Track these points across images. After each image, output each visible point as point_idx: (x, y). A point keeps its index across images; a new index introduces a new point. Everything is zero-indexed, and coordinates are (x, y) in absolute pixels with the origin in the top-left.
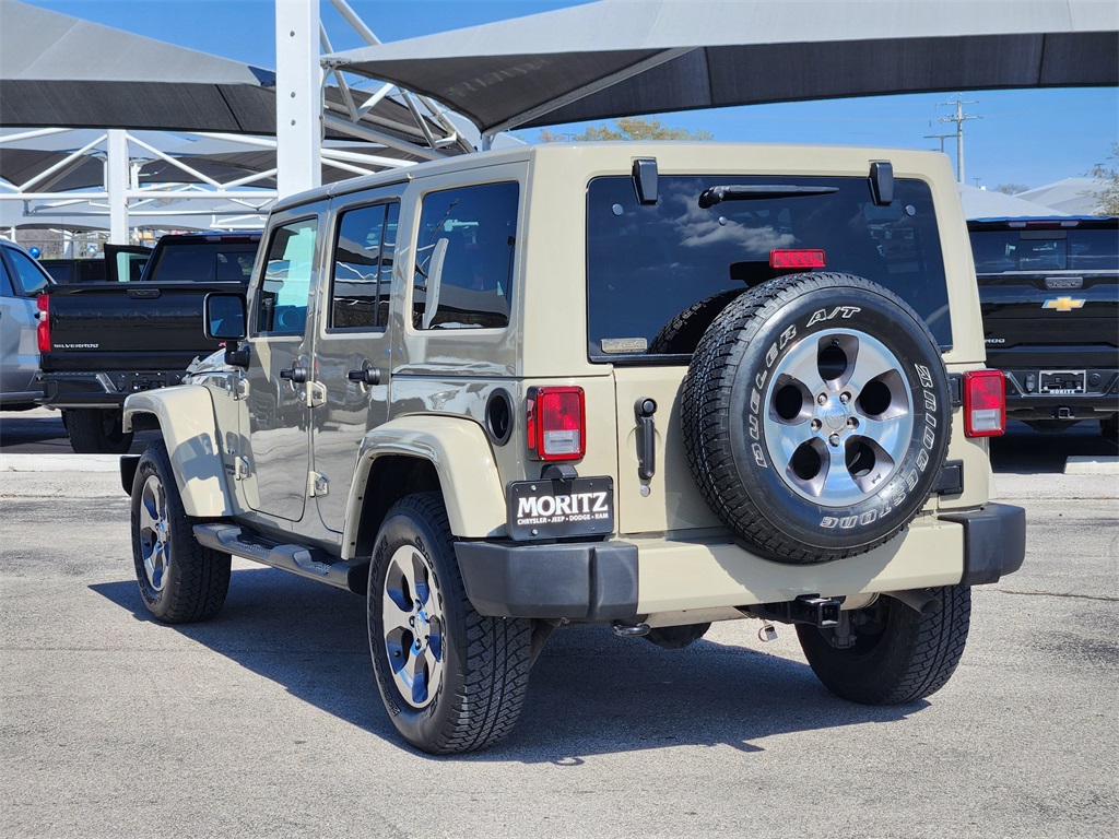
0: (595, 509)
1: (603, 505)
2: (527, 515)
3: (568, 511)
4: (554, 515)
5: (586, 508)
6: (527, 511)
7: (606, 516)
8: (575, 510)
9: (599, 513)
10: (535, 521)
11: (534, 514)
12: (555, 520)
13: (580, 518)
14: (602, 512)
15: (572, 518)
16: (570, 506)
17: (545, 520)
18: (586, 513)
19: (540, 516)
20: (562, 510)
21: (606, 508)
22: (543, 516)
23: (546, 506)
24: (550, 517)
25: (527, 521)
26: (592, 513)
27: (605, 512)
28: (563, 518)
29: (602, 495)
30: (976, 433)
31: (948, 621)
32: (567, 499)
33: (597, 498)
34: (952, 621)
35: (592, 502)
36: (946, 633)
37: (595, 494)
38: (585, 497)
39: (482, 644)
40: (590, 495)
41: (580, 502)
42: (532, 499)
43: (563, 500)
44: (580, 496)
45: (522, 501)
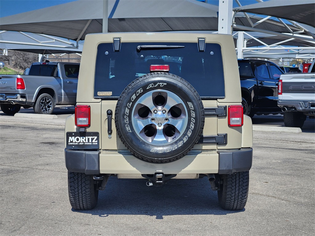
0: (93, 141)
1: (96, 140)
2: (72, 142)
3: (84, 141)
4: (80, 142)
5: (90, 141)
6: (72, 140)
7: (97, 144)
8: (87, 141)
9: (94, 143)
10: (74, 144)
11: (74, 142)
12: (80, 144)
13: (88, 144)
14: (95, 143)
15: (86, 144)
16: (85, 140)
17: (77, 144)
18: (90, 143)
19: (75, 142)
20: (83, 141)
21: (97, 141)
22: (77, 143)
23: (78, 139)
24: (79, 143)
25: (71, 144)
26: (92, 142)
27: (96, 142)
28: (83, 143)
29: (96, 138)
30: (232, 125)
31: (237, 185)
32: (84, 138)
33: (94, 138)
34: (239, 185)
35: (92, 139)
36: (237, 189)
37: (93, 137)
38: (90, 138)
39: (74, 179)
40: (92, 137)
41: (89, 139)
42: (73, 138)
43: (83, 138)
44: (89, 137)
45: (70, 138)
